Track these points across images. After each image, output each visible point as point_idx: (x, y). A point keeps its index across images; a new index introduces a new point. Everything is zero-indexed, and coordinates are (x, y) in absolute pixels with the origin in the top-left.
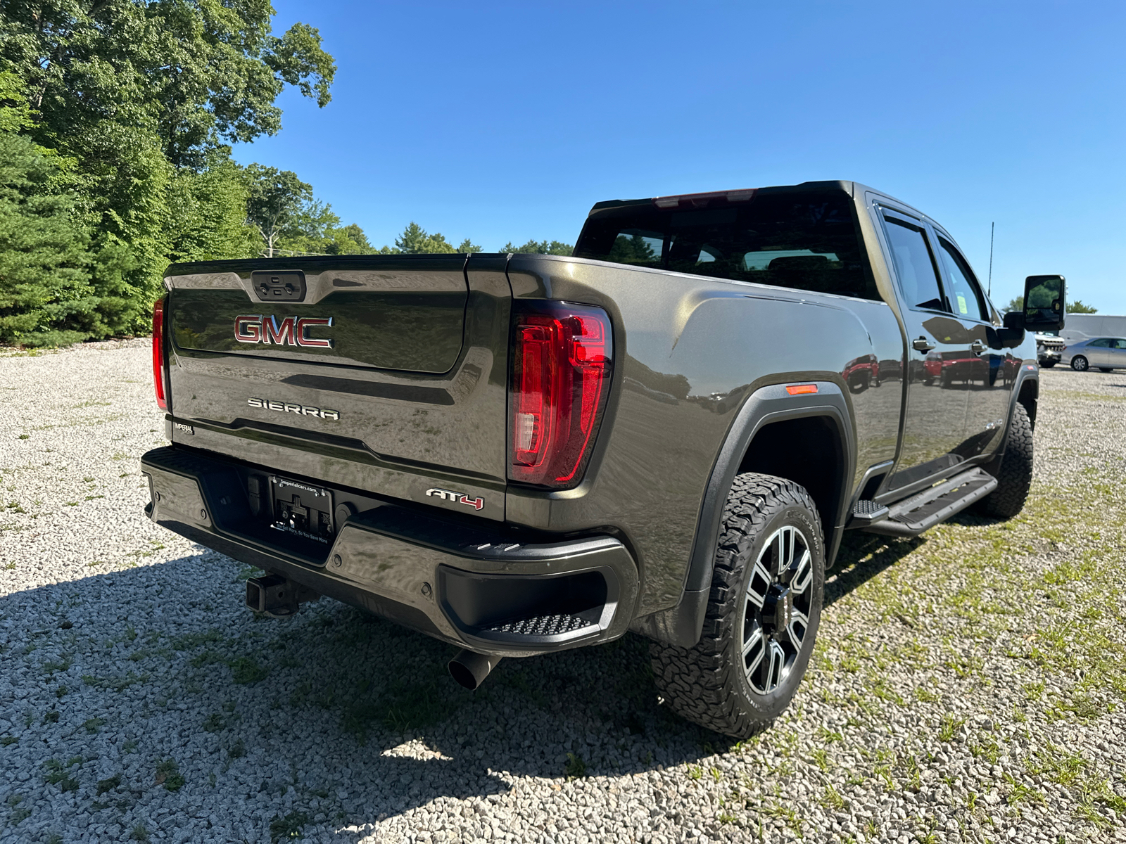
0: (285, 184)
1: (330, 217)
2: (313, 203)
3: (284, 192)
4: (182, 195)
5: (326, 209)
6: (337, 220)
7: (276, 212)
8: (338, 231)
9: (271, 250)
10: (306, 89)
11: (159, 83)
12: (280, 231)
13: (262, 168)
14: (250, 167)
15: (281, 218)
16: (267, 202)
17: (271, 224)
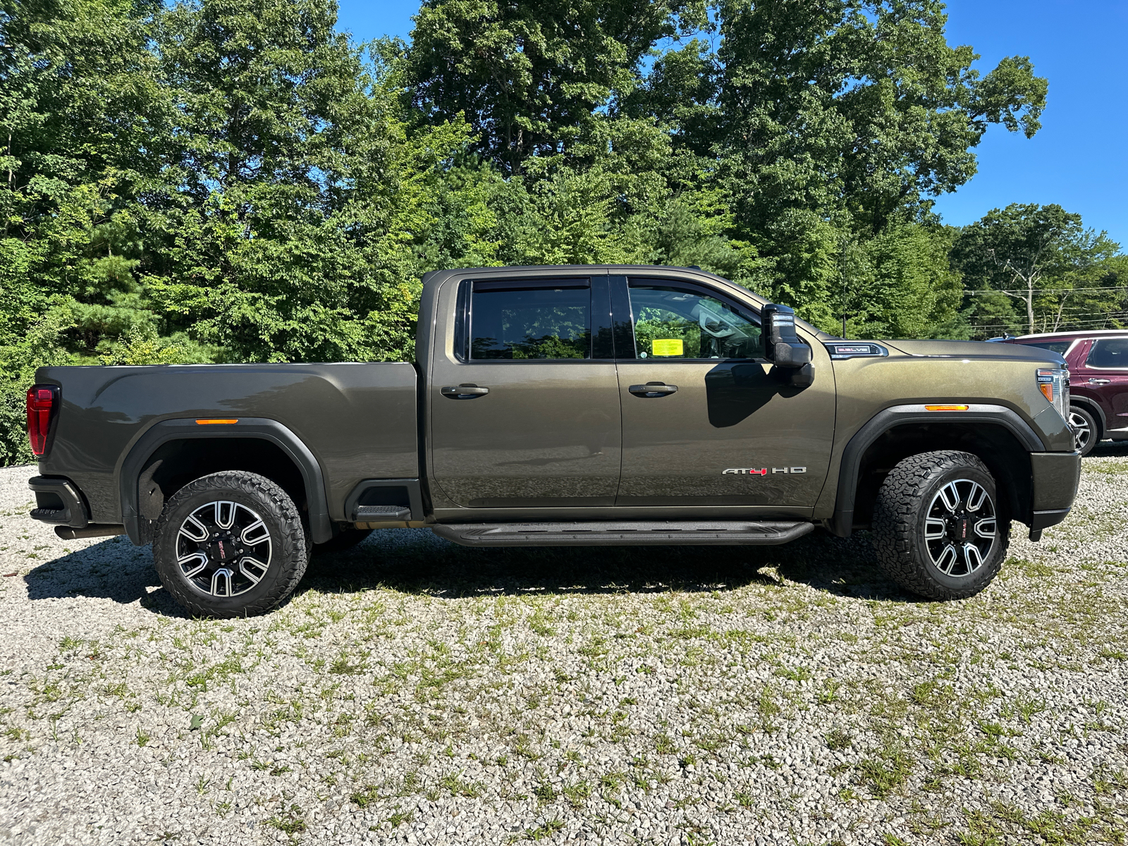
0: (1046, 219)
1: (1107, 245)
2: (1083, 233)
3: (1045, 228)
4: (852, 260)
5: (1101, 237)
6: (1115, 247)
7: (1037, 250)
8: (1117, 259)
9: (1030, 291)
10: (1011, 123)
11: (835, 165)
12: (1042, 270)
13: (1021, 207)
14: (1007, 208)
15: (1044, 256)
16: (1026, 242)
17: (1032, 263)
